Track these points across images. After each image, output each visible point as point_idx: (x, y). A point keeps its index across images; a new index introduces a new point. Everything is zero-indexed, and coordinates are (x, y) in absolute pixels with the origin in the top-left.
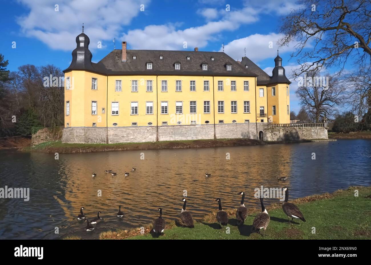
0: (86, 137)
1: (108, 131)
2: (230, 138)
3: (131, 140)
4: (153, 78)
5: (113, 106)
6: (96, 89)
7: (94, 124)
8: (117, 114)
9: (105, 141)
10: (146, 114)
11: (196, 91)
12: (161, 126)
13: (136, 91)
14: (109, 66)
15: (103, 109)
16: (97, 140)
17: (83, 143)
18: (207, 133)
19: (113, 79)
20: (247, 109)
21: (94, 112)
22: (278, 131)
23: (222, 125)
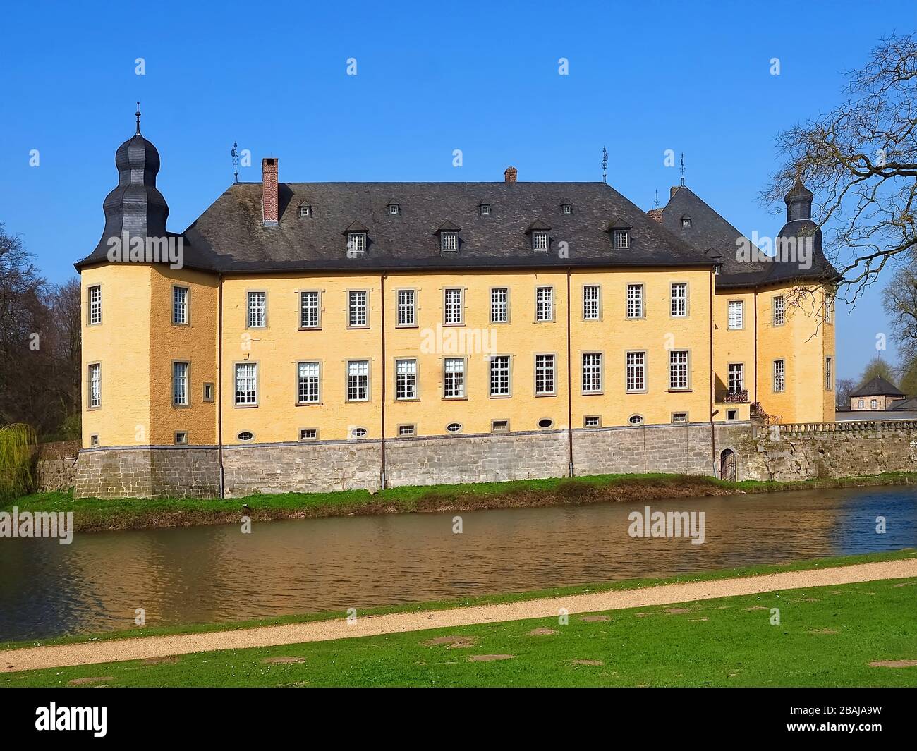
0: (157, 480)
1: (223, 459)
3: (299, 486)
4: (370, 283)
5: (238, 376)
6: (185, 322)
12: (396, 440)
15: (208, 388)
16: (191, 488)
17: (147, 497)
18: (545, 459)
21: (178, 398)
23: (595, 433)
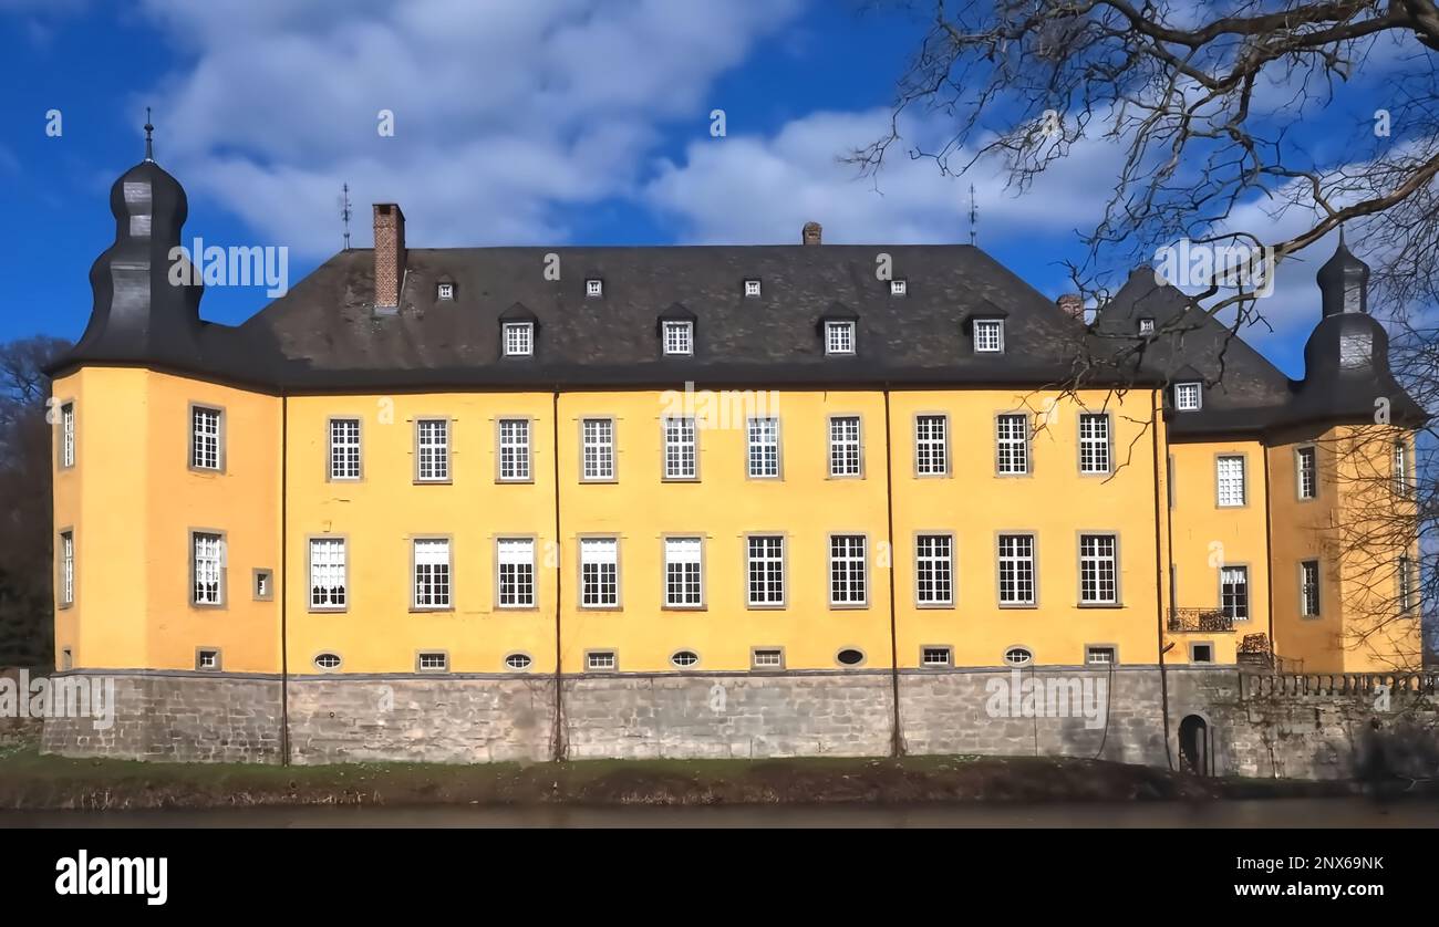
0: (156, 727)
1: (289, 697)
2: (991, 751)
3: (415, 749)
4: (533, 405)
5: (316, 559)
6: (218, 467)
7: (205, 656)
8: (338, 605)
9: (268, 751)
10: (496, 609)
11: (782, 478)
12: (582, 677)
13: (441, 478)
14: (301, 342)
15: (261, 577)
17: (140, 756)
18: (849, 720)
19: (312, 413)
20: (1099, 583)
21: (205, 591)
22: (1312, 717)
23: (941, 677)
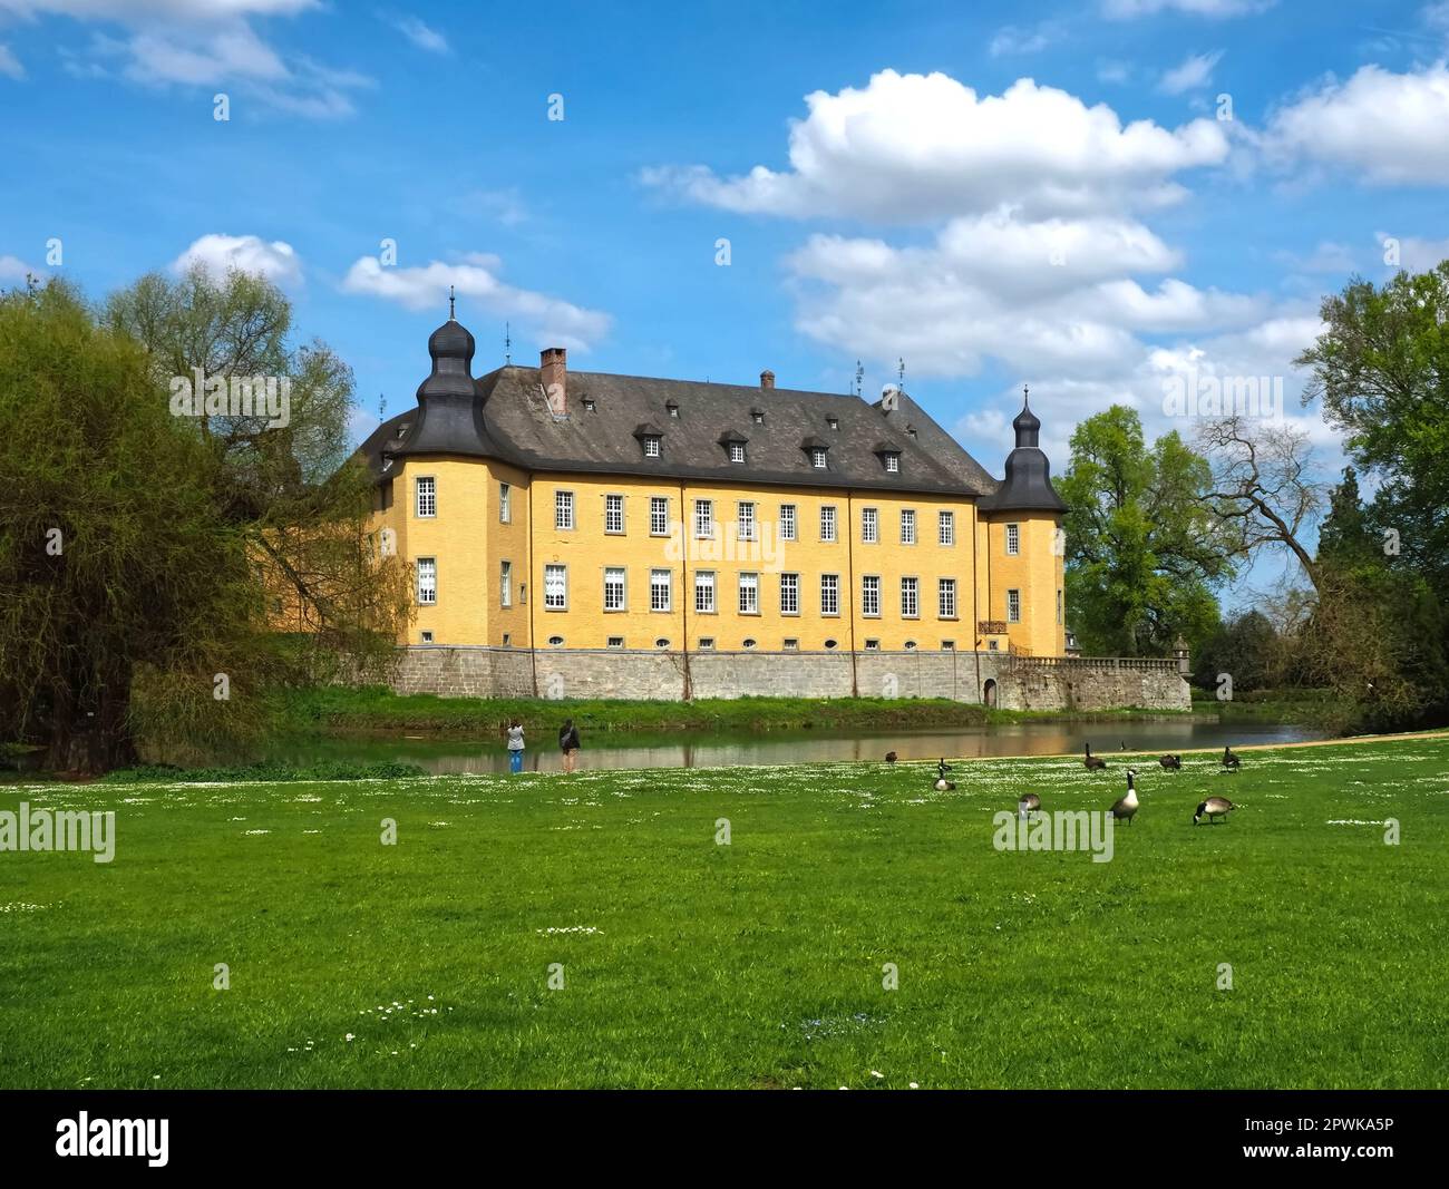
5: (548, 579)
6: (507, 519)
7: (506, 638)
8: (561, 606)
9: (529, 691)
10: (651, 612)
11: (797, 540)
12: (698, 653)
13: (617, 531)
15: (522, 588)
18: (832, 680)
19: (545, 490)
20: (947, 605)
22: (1043, 680)
23: (875, 656)
